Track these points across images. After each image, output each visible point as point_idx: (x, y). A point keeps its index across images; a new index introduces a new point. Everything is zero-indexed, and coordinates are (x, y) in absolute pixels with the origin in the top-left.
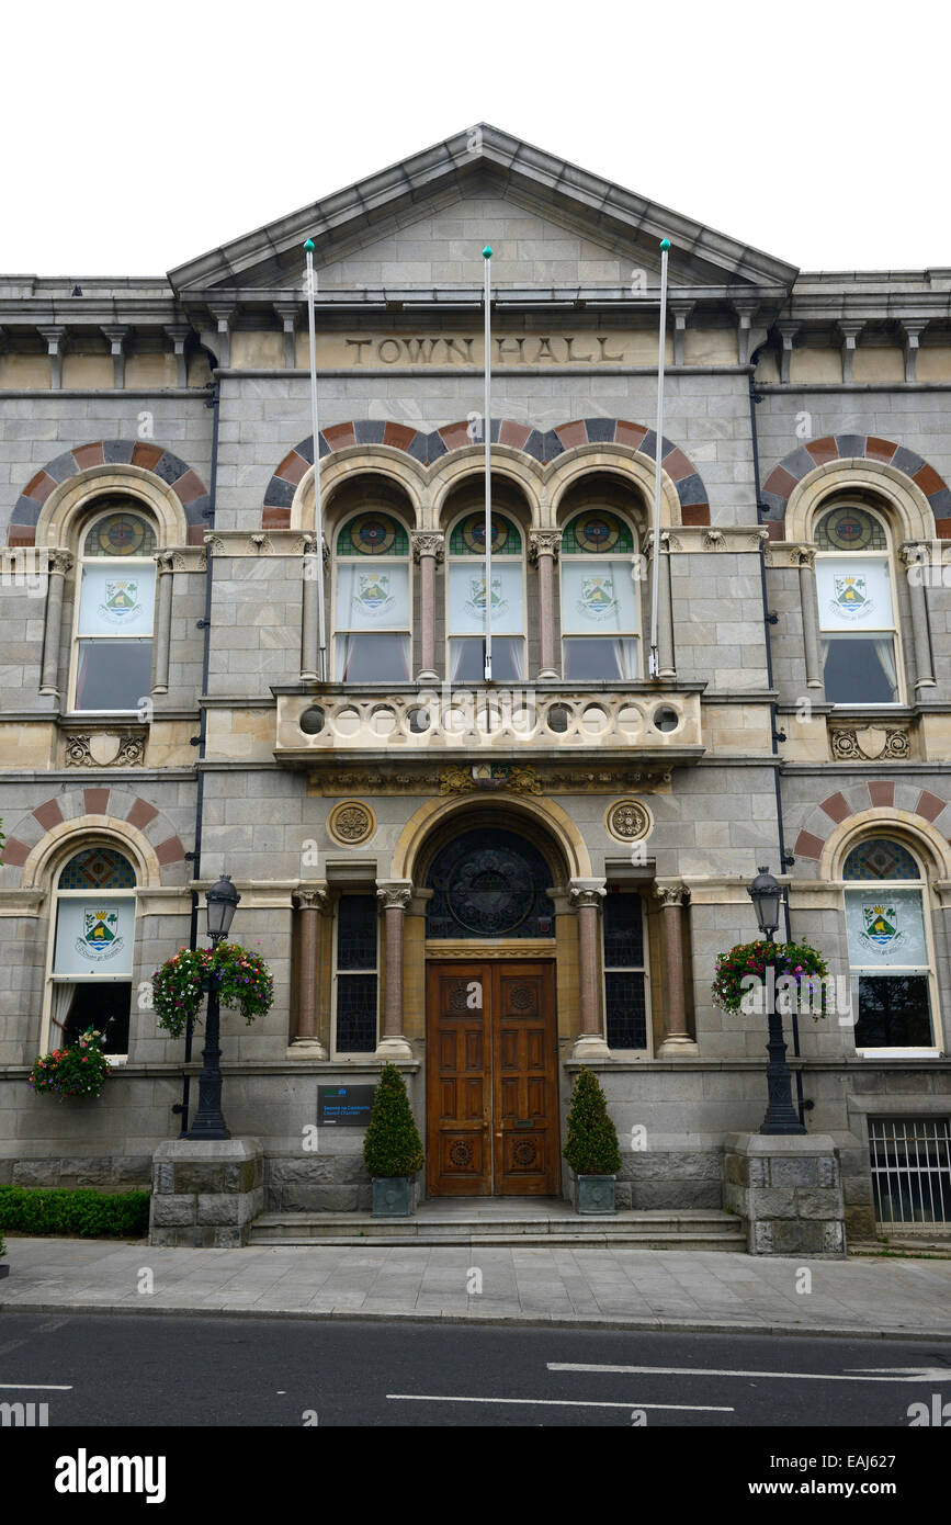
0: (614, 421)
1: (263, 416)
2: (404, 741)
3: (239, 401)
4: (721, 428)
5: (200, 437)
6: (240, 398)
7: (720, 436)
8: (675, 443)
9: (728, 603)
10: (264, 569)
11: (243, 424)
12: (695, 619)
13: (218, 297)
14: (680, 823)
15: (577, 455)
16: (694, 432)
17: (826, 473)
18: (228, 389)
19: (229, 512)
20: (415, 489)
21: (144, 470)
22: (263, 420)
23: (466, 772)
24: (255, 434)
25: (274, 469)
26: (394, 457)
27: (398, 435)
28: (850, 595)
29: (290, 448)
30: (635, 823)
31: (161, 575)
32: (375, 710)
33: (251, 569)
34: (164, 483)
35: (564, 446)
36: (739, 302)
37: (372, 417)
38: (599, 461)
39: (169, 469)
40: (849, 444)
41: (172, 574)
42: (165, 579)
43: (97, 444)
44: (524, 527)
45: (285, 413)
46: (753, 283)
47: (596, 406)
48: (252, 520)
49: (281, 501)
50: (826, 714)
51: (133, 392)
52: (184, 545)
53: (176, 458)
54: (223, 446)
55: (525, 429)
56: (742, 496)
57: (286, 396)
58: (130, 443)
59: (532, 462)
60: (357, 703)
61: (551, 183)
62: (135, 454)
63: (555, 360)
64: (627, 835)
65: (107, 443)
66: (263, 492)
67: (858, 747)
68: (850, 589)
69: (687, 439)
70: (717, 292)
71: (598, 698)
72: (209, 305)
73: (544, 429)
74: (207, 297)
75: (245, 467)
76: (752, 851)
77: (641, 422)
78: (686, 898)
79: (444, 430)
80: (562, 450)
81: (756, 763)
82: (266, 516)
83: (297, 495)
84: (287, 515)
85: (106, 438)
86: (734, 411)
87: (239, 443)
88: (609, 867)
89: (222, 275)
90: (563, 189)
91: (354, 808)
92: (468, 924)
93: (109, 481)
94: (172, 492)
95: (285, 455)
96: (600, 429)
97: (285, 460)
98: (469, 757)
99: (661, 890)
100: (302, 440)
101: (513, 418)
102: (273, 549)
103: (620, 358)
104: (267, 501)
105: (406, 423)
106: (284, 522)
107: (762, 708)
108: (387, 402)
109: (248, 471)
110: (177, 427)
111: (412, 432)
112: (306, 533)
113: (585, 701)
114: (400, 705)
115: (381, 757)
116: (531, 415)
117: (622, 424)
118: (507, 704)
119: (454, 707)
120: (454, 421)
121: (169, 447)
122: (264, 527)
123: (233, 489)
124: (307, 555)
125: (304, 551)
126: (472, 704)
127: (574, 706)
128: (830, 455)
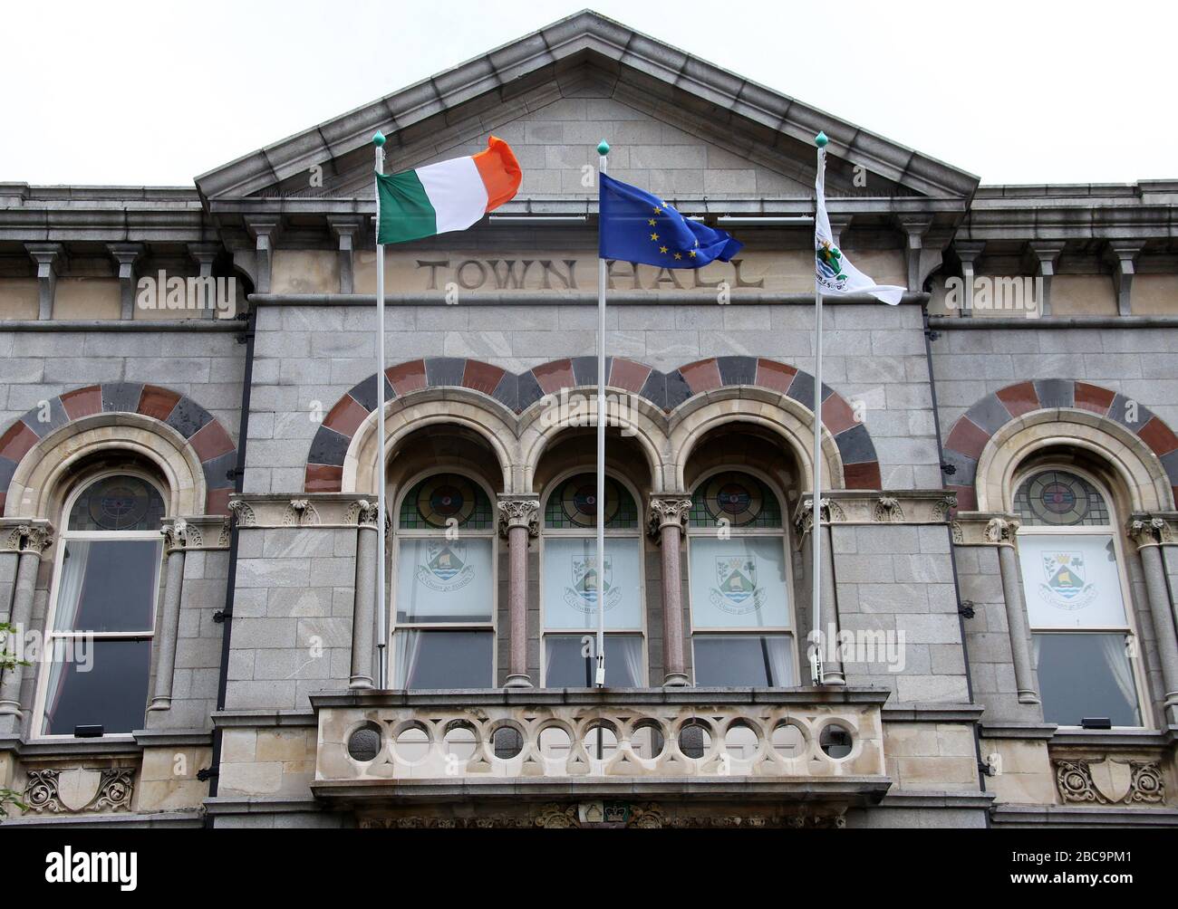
0: (754, 360)
1: (310, 352)
2: (489, 770)
3: (280, 334)
4: (890, 369)
5: (227, 380)
6: (281, 330)
7: (888, 378)
8: (832, 387)
9: (910, 590)
10: (307, 542)
11: (284, 362)
12: (867, 608)
13: (258, 208)
15: (707, 402)
16: (854, 375)
17: (1025, 427)
18: (265, 319)
19: (263, 471)
20: (502, 442)
21: (153, 420)
22: (310, 355)
23: (570, 813)
24: (299, 374)
25: (322, 418)
26: (476, 401)
27: (482, 375)
28: (1064, 577)
29: (345, 391)
31: (169, 553)
32: (449, 727)
33: (288, 544)
34: (179, 436)
35: (693, 389)
36: (907, 217)
37: (448, 354)
38: (738, 409)
39: (186, 419)
40: (1051, 391)
41: (184, 552)
42: (175, 558)
43: (95, 388)
44: (641, 493)
45: (337, 349)
46: (924, 195)
47: (731, 342)
48: (292, 481)
49: (330, 458)
50: (1047, 739)
51: (145, 323)
52: (201, 514)
53: (196, 405)
54: (257, 388)
55: (644, 369)
56: (921, 453)
57: (340, 328)
58: (137, 386)
59: (652, 408)
60: (426, 719)
61: (671, 79)
62: (143, 400)
63: (678, 286)
65: (108, 387)
66: (307, 447)
67: (1093, 786)
68: (1064, 570)
69: (847, 382)
70: (879, 206)
71: (744, 712)
72: (247, 218)
73: (666, 368)
74: (243, 209)
75: (285, 415)
77: (788, 361)
79: (539, 370)
80: (689, 395)
81: (959, 804)
82: (310, 476)
83: (352, 450)
84: (338, 475)
85: (107, 380)
86: (905, 348)
87: (278, 385)
89: (264, 182)
90: (684, 85)
93: (109, 433)
94: (189, 447)
95: (337, 400)
96: (736, 369)
97: (336, 406)
98: (576, 791)
100: (358, 382)
101: (626, 354)
102: (316, 518)
103: (760, 284)
104: (313, 457)
105: (492, 362)
106: (333, 484)
107: (964, 728)
108: (467, 335)
109: (289, 419)
110: (199, 366)
111: (499, 372)
112: (363, 497)
113: (728, 716)
114: (483, 721)
115: (456, 792)
116: (650, 352)
117: (765, 363)
118: (624, 720)
119: (554, 724)
120: (552, 360)
121: (187, 392)
122: (307, 490)
123: (269, 442)
124: (363, 525)
125: (360, 521)
126: (577, 720)
127: (713, 722)
128: (1028, 404)
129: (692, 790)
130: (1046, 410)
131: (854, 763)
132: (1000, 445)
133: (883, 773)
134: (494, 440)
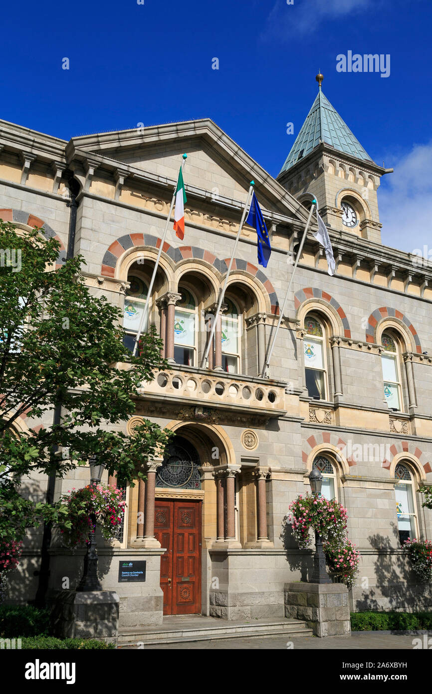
0: (245, 262)
1: (103, 220)
3: (92, 209)
4: (283, 275)
5: (62, 220)
6: (93, 208)
7: (283, 279)
8: (268, 278)
9: (285, 350)
11: (94, 221)
12: (274, 354)
13: (93, 157)
14: (268, 443)
15: (232, 273)
16: (274, 275)
17: (310, 302)
18: (87, 202)
20: (168, 271)
22: (104, 222)
23: (192, 410)
24: (99, 228)
25: (108, 247)
26: (161, 255)
29: (116, 239)
30: (252, 441)
35: (228, 268)
36: (296, 226)
37: (151, 234)
38: (241, 278)
39: (46, 232)
40: (317, 292)
43: (11, 211)
45: (113, 221)
46: (300, 220)
47: (240, 254)
48: (97, 270)
49: (110, 264)
50: (308, 402)
51: (31, 188)
53: (50, 228)
54: (84, 230)
55: (213, 256)
56: (290, 306)
57: (114, 214)
58: (27, 214)
59: (217, 272)
61: (232, 154)
62: (29, 220)
63: (224, 229)
64: (249, 446)
65: (15, 211)
66: (102, 257)
67: (315, 417)
68: (309, 349)
69: (272, 277)
70: (289, 220)
71: (248, 384)
72: (88, 160)
73: (221, 259)
74: (87, 156)
75: (94, 243)
76: (293, 458)
77: (256, 265)
78: (268, 476)
79: (181, 248)
80: (227, 270)
81: (295, 420)
82: (103, 269)
83: (119, 262)
84: (113, 271)
85: (14, 208)
86: (288, 270)
87: (92, 230)
88: (243, 460)
89: (95, 148)
90: (236, 158)
91: (139, 421)
92: (166, 481)
95: (113, 242)
96: (241, 264)
97: (113, 244)
99: (260, 472)
100: (121, 236)
101: (209, 250)
102: (107, 286)
103: (248, 236)
104: (104, 262)
105: (166, 241)
106: (111, 274)
107: (298, 397)
108: (158, 228)
109: (95, 245)
110: (51, 212)
111: (168, 245)
112: (123, 282)
113: (244, 384)
114: (171, 374)
116: (216, 251)
117: (249, 264)
118: (214, 381)
119: (192, 379)
120: (186, 245)
121: (47, 221)
122: (102, 274)
123: (88, 252)
124: (121, 292)
125: (121, 290)
126: (200, 379)
127: (240, 386)
128: (310, 295)
129: (233, 407)
130: (316, 298)
131: (277, 405)
132: (304, 306)
133: (285, 409)
134: (166, 271)
